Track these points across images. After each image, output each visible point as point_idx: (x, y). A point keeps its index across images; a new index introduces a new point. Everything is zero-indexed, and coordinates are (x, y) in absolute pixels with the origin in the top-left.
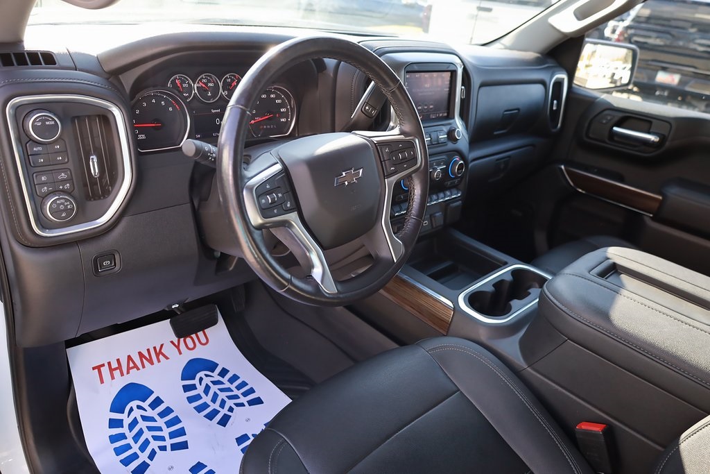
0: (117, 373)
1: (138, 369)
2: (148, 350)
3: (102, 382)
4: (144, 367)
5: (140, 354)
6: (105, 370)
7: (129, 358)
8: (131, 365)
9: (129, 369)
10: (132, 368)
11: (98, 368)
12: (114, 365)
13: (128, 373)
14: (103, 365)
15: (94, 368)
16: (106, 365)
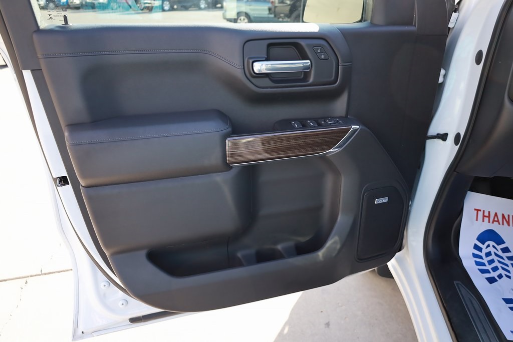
0: (486, 219)
1: (499, 224)
2: (509, 216)
3: (477, 220)
4: (503, 224)
5: (503, 215)
6: (480, 214)
7: (496, 214)
8: (496, 219)
9: (494, 221)
10: (496, 221)
11: (478, 210)
12: (486, 214)
13: (493, 223)
14: (480, 210)
15: (475, 210)
16: (482, 211)
